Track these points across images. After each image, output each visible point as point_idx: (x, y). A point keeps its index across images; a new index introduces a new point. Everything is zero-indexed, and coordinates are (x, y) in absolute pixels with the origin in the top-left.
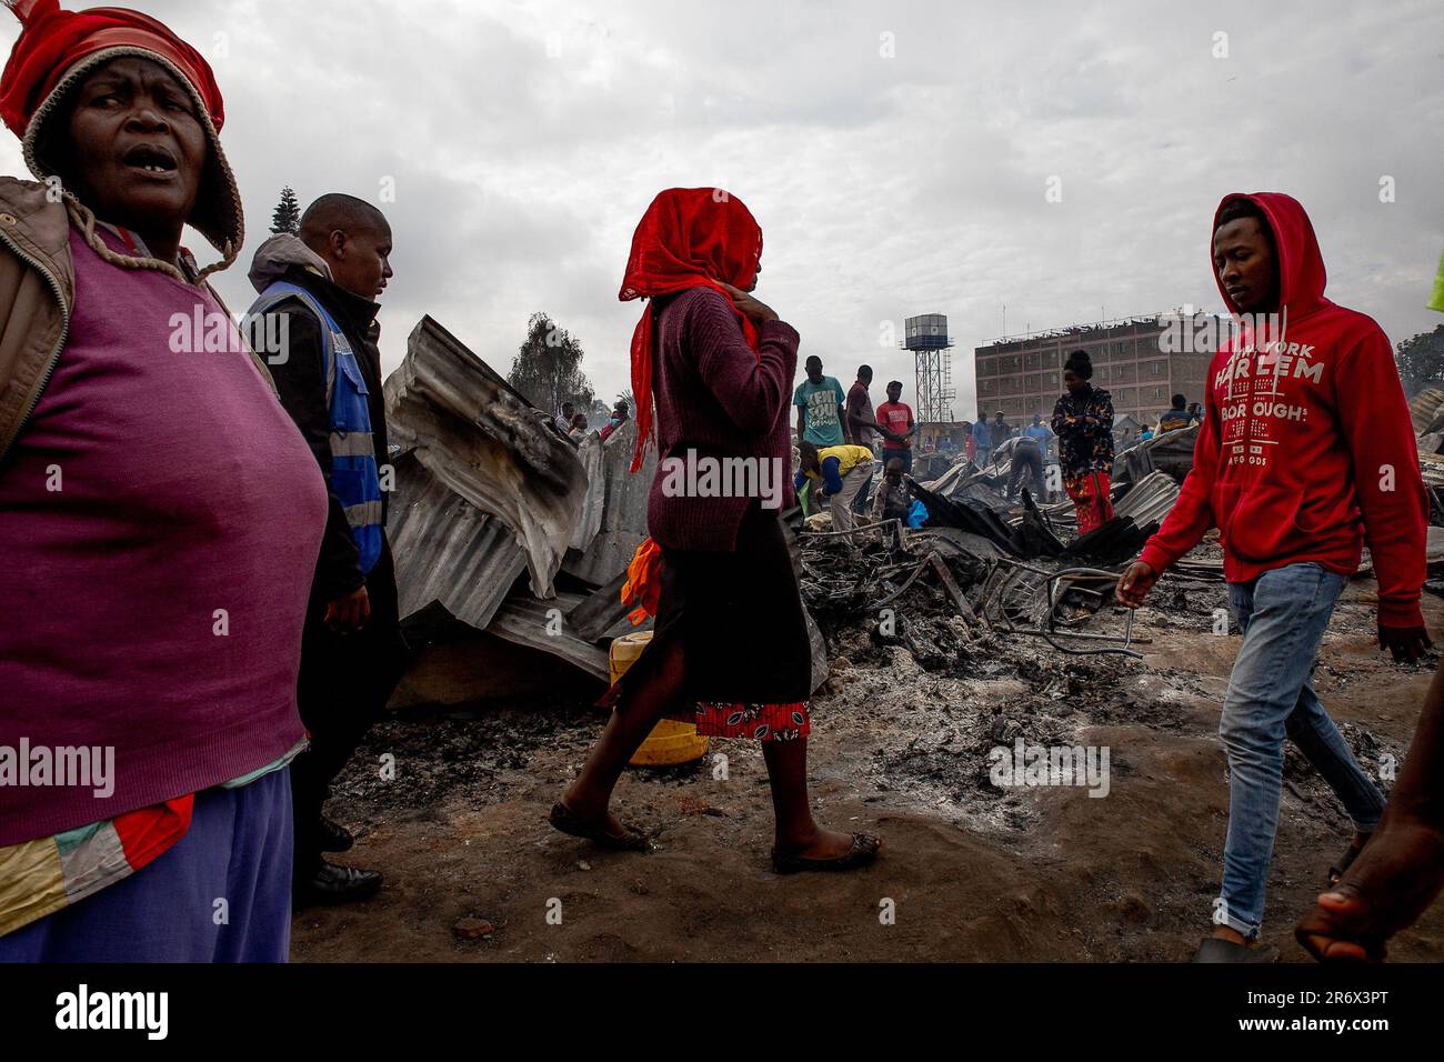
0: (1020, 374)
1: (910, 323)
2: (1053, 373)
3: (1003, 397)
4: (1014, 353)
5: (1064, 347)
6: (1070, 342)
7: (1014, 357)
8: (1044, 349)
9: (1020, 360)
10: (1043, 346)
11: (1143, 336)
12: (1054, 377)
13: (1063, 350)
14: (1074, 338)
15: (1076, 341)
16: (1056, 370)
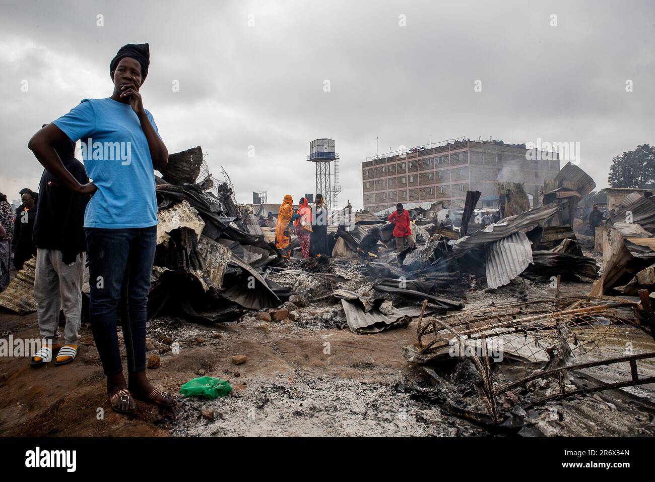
0: (386, 178)
1: (313, 144)
2: (403, 177)
3: (377, 192)
4: (383, 165)
5: (409, 160)
6: (412, 157)
7: (381, 168)
8: (398, 162)
9: (386, 169)
10: (398, 160)
11: (454, 152)
12: (404, 179)
13: (409, 162)
14: (415, 154)
15: (416, 157)
16: (405, 174)
